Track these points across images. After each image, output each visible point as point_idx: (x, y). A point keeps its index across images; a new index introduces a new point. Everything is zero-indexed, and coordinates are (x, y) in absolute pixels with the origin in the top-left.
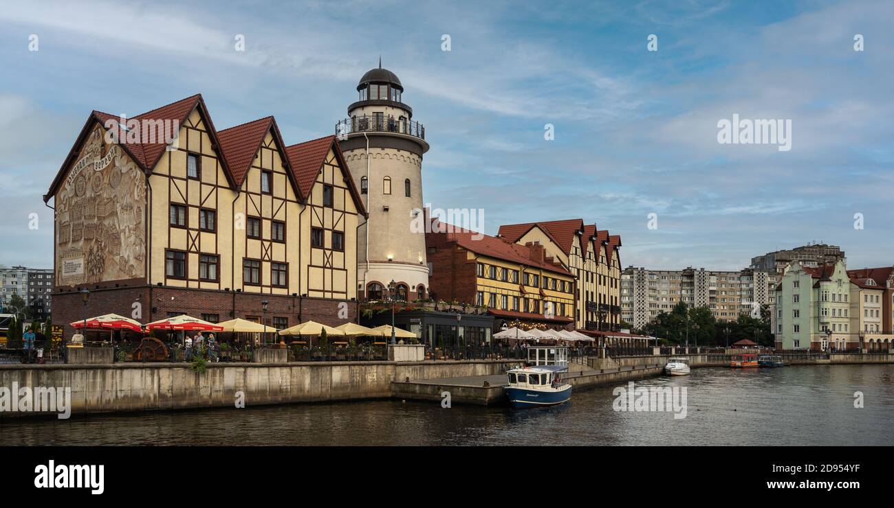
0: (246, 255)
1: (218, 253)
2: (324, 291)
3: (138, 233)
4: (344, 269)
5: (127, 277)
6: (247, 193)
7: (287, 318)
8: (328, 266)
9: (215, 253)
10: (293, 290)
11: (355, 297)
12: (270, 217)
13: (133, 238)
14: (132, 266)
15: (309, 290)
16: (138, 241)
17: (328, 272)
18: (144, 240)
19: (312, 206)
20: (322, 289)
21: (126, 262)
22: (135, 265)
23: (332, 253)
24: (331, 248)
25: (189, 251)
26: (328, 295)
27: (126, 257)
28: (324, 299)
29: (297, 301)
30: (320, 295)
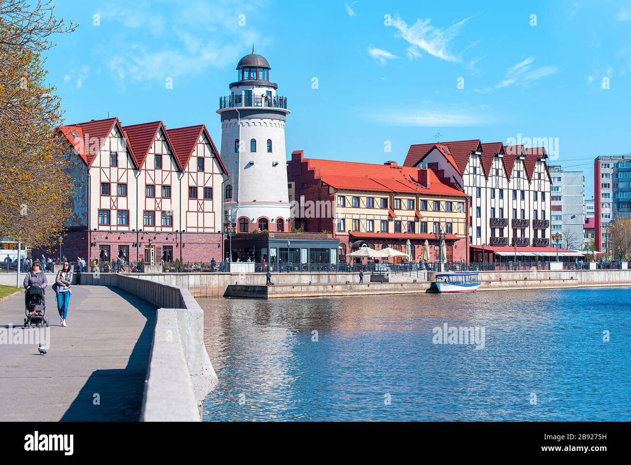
0: (145, 208)
1: (128, 209)
2: (198, 227)
3: (84, 201)
4: (213, 212)
5: (78, 225)
6: (146, 170)
7: (172, 246)
8: (201, 210)
9: (126, 209)
10: (176, 227)
11: (221, 230)
12: (161, 183)
13: (81, 203)
14: (80, 219)
15: (187, 227)
16: (83, 205)
17: (201, 215)
18: (87, 205)
19: (189, 172)
20: (197, 226)
21: (77, 217)
22: (82, 218)
23: (203, 202)
24: (202, 198)
25: (111, 209)
26: (201, 230)
27: (77, 214)
28: (198, 233)
29: (178, 235)
30: (195, 230)
